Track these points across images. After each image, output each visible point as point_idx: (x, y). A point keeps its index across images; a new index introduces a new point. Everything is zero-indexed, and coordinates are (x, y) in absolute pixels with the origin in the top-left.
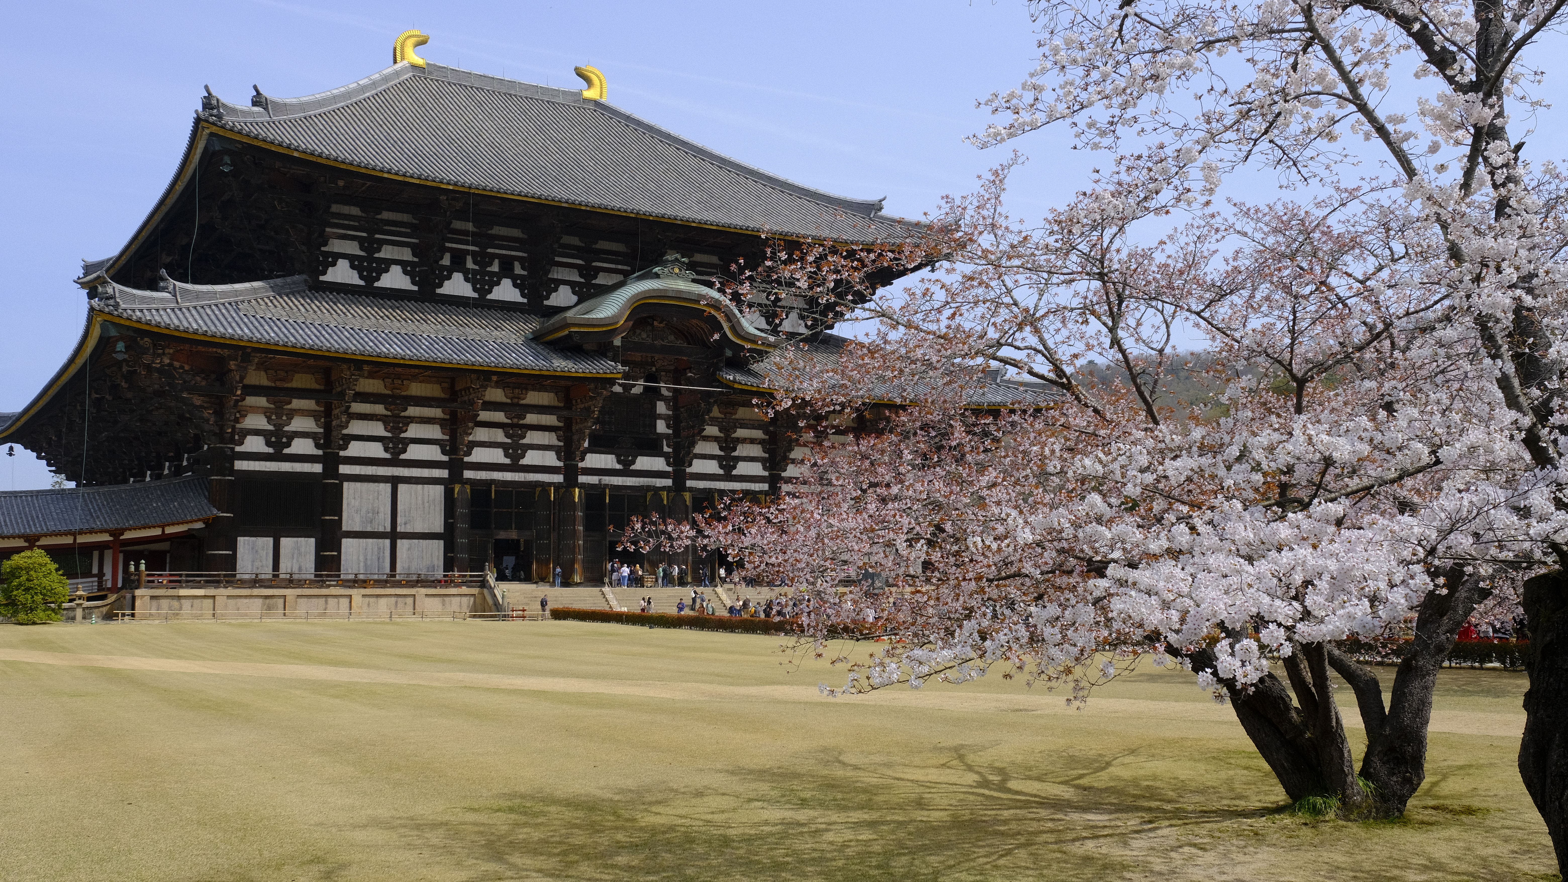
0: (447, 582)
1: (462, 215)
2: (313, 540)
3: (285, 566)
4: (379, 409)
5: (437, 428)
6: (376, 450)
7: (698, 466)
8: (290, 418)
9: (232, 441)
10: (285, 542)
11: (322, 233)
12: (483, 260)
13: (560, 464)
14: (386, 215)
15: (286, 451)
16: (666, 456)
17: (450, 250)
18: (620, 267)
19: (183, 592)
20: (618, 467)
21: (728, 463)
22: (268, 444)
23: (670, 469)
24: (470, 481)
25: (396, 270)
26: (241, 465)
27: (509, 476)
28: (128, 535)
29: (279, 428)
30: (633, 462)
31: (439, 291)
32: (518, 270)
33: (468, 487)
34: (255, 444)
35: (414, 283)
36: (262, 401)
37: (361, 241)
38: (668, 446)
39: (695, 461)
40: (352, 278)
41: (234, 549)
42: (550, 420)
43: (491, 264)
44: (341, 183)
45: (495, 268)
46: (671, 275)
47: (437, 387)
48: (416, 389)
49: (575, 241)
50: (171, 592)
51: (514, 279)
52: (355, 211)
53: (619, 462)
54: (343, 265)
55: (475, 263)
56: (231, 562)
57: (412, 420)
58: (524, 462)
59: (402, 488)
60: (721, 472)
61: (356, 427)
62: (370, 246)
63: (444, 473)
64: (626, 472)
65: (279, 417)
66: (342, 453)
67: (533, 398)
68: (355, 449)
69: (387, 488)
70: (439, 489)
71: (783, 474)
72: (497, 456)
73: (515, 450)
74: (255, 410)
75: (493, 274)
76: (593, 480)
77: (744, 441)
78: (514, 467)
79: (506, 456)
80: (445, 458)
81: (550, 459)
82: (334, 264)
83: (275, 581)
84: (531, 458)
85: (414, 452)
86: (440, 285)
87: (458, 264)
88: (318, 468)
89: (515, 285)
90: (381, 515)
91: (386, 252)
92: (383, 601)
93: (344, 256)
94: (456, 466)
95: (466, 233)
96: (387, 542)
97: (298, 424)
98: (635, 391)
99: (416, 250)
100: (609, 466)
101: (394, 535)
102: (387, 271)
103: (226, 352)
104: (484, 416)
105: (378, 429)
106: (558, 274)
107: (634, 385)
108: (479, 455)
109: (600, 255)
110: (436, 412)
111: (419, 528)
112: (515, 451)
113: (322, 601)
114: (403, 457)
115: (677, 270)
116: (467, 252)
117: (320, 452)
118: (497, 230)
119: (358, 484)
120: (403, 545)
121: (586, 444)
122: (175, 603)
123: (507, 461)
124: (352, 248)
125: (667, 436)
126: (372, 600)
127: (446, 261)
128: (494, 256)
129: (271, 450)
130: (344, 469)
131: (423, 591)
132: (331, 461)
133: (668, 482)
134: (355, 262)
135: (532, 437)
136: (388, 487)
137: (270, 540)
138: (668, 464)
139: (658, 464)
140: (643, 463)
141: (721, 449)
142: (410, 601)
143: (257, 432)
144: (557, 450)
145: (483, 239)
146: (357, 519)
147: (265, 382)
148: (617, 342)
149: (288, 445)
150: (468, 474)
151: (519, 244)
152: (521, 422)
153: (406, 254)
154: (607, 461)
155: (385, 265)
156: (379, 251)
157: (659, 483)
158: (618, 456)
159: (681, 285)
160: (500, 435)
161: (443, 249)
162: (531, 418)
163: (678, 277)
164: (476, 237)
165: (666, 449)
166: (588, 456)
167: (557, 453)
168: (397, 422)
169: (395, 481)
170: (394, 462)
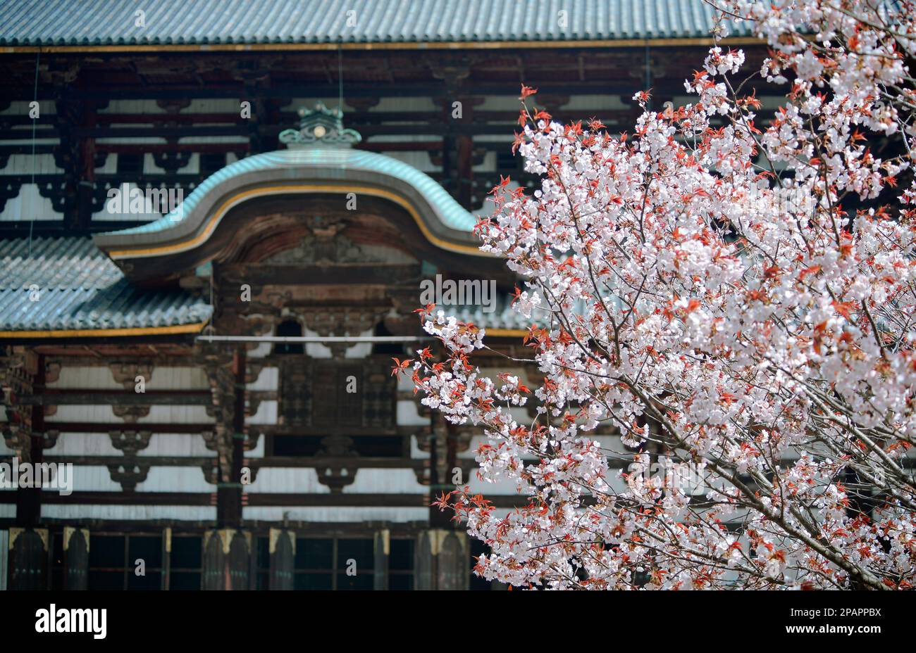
13: (211, 488)
16: (417, 466)
18: (422, 138)
20: (322, 489)
23: (423, 490)
27: (119, 512)
30: (350, 480)
35: (57, 208)
38: (421, 447)
42: (195, 413)
46: (310, 142)
53: (322, 480)
58: (148, 486)
63: (10, 512)
64: (336, 499)
67: (159, 378)
72: (99, 479)
73: (129, 468)
76: (273, 513)
78: (129, 497)
79: (115, 477)
81: (193, 480)
84: (158, 480)
91: (15, 166)
94: (29, 499)
98: (352, 353)
100: (303, 490)
102: (15, 194)
107: (352, 344)
115: (320, 131)
121: (259, 452)
123: (116, 487)
125: (419, 431)
133: (421, 513)
135: (160, 445)
138: (421, 480)
139: (401, 480)
140: (370, 480)
144: (207, 466)
150: (48, 510)
152: (141, 420)
154: (301, 479)
157: (403, 514)
158: (320, 471)
159: (316, 156)
160: (103, 445)
161: (105, 151)
162: (159, 413)
163: (324, 142)
164: (157, 124)
165: (416, 453)
166: (264, 472)
167: (206, 470)
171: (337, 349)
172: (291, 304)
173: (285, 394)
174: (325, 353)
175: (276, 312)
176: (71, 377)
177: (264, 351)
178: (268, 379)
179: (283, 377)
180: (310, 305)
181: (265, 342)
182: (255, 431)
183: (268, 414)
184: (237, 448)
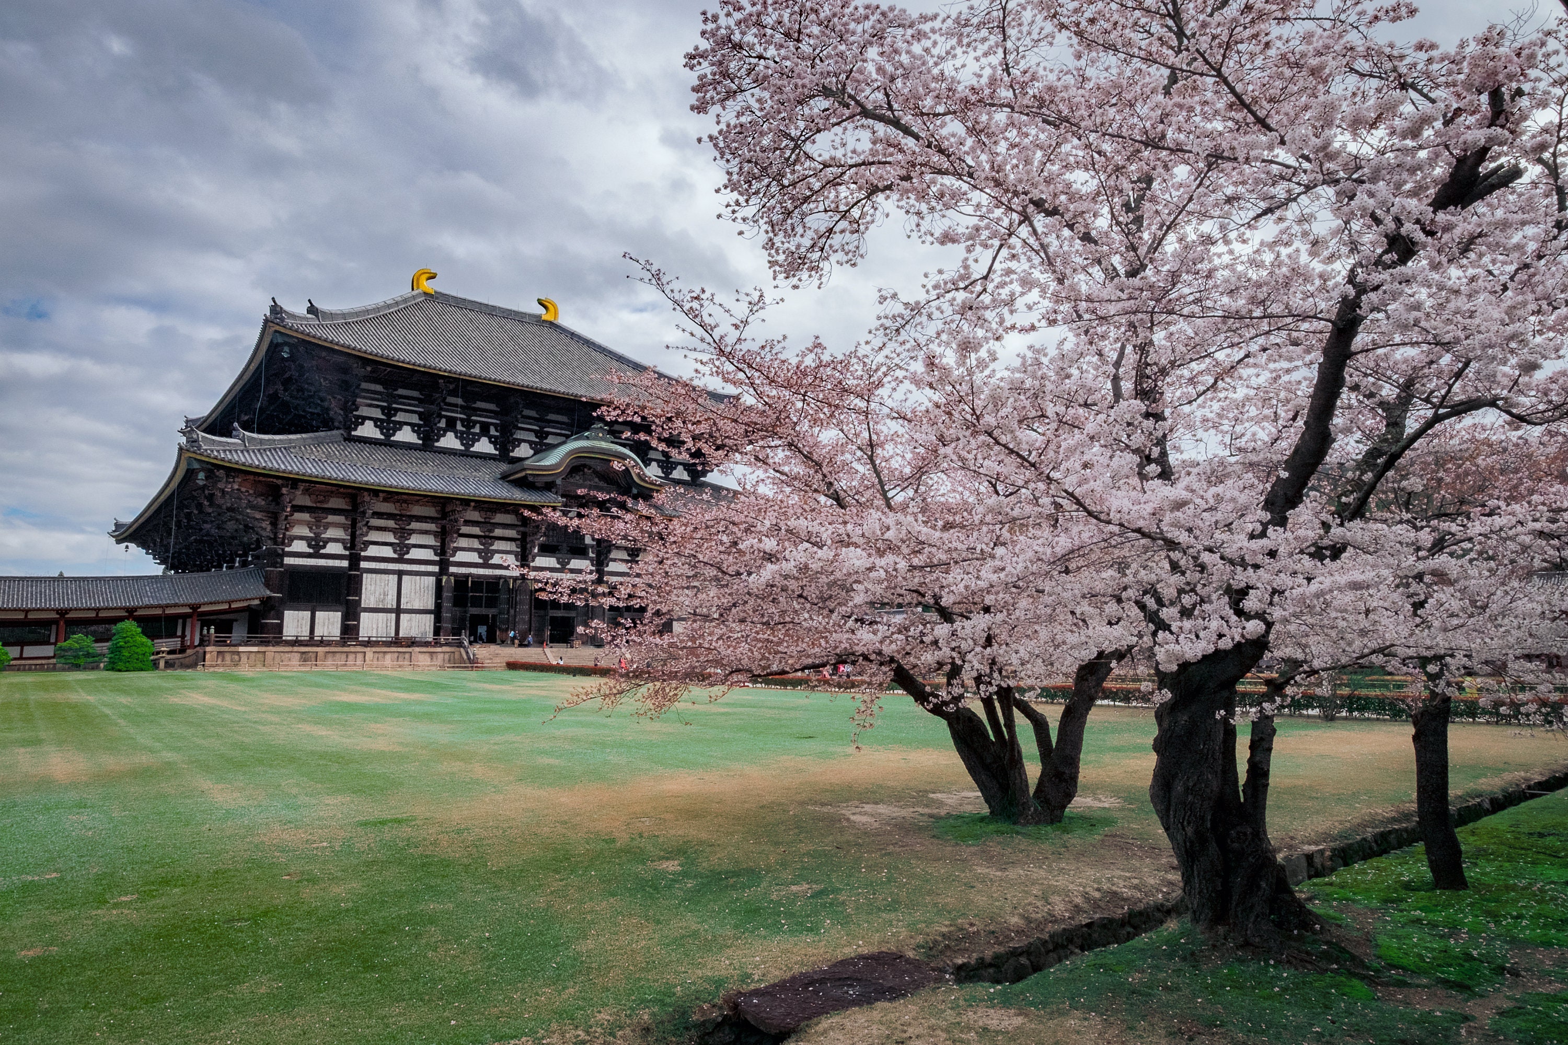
0: (437, 644)
1: (454, 393)
2: (339, 614)
3: (318, 632)
4: (391, 523)
5: (432, 537)
6: (388, 552)
7: (612, 567)
8: (326, 528)
9: (283, 543)
10: (319, 615)
11: (354, 403)
12: (468, 424)
13: (517, 564)
14: (401, 392)
15: (322, 551)
16: (591, 560)
17: (445, 417)
18: (562, 432)
19: (241, 649)
20: (558, 566)
22: (309, 546)
23: (594, 569)
24: (453, 574)
25: (407, 429)
26: (288, 561)
27: (481, 571)
28: (202, 609)
29: (317, 535)
30: (568, 563)
31: (437, 444)
32: (493, 432)
33: (452, 578)
34: (299, 546)
35: (419, 438)
36: (306, 516)
37: (383, 409)
38: (592, 553)
40: (376, 434)
41: (282, 619)
42: (511, 534)
43: (473, 427)
44: (369, 369)
45: (477, 430)
46: (596, 438)
47: (433, 509)
48: (417, 510)
49: (533, 413)
50: (233, 649)
51: (490, 437)
52: (379, 388)
53: (558, 563)
54: (369, 424)
55: (463, 426)
56: (279, 628)
57: (413, 531)
58: (492, 562)
61: (374, 536)
62: (389, 412)
63: (436, 569)
64: (563, 570)
65: (318, 527)
66: (363, 554)
67: (500, 518)
68: (372, 551)
69: (394, 578)
70: (432, 580)
72: (474, 557)
74: (300, 522)
75: (474, 434)
76: (540, 575)
78: (486, 565)
79: (480, 558)
80: (437, 558)
81: (511, 560)
82: (362, 424)
83: (311, 641)
85: (415, 554)
86: (438, 440)
87: (451, 425)
88: (345, 564)
89: (491, 442)
90: (390, 597)
91: (400, 417)
92: (388, 656)
93: (370, 419)
94: (444, 565)
95: (456, 405)
96: (394, 615)
97: (330, 533)
99: (421, 417)
100: (551, 566)
101: (398, 611)
102: (400, 429)
103: (280, 482)
104: (465, 530)
105: (390, 538)
106: (519, 435)
108: (460, 557)
109: (550, 423)
110: (432, 527)
111: (416, 606)
112: (486, 554)
113: (344, 656)
114: (406, 557)
115: (601, 435)
116: (456, 419)
117: (347, 553)
118: (480, 404)
119: (374, 576)
120: (404, 618)
121: (536, 550)
122: (236, 657)
123: (481, 561)
124: (377, 413)
125: (592, 546)
126: (381, 655)
127: (442, 424)
128: (476, 422)
129: (311, 551)
130: (364, 565)
131: (417, 649)
132: (355, 559)
134: (377, 422)
135: (498, 545)
136: (396, 577)
137: (308, 614)
138: (592, 566)
139: (586, 565)
140: (575, 564)
142: (407, 656)
143: (301, 538)
144: (516, 554)
145: (468, 410)
146: (372, 599)
147: (309, 503)
148: (559, 481)
149: (324, 547)
150: (452, 569)
151: (495, 414)
152: (491, 535)
153: (415, 419)
154: (551, 562)
155: (399, 425)
156: (395, 415)
158: (558, 559)
159: (604, 445)
160: (476, 544)
161: (440, 416)
162: (498, 532)
163: (602, 439)
164: (464, 409)
165: (591, 555)
166: (537, 559)
167: (516, 556)
168: (403, 533)
169: (400, 574)
170: (400, 560)
176: (465, 516)
182: (535, 543)
184: (526, 549)
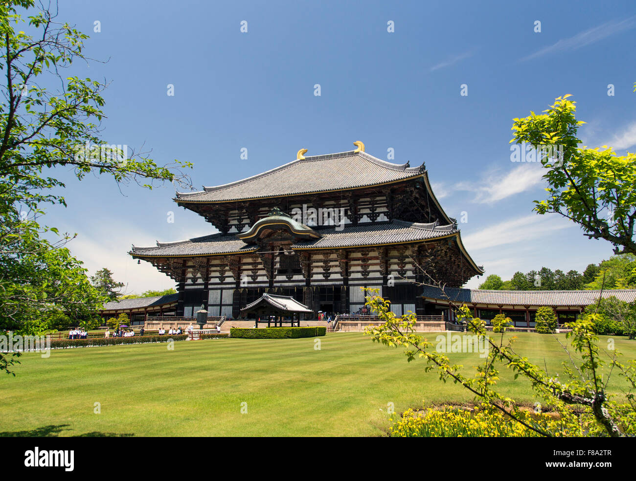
3: (194, 315)
5: (233, 272)
6: (217, 280)
7: (315, 277)
8: (197, 274)
9: (185, 281)
10: (195, 308)
13: (268, 280)
15: (196, 283)
16: (304, 275)
20: (287, 279)
21: (327, 275)
22: (192, 281)
23: (305, 279)
26: (187, 287)
27: (253, 285)
29: (195, 276)
30: (292, 278)
34: (189, 281)
36: (191, 270)
38: (304, 271)
39: (314, 275)
41: (184, 310)
42: (264, 267)
46: (272, 215)
56: (182, 314)
57: (226, 271)
58: (258, 280)
59: (224, 291)
60: (324, 278)
61: (213, 274)
63: (235, 286)
64: (289, 281)
65: (194, 274)
66: (209, 282)
67: (260, 260)
68: (212, 281)
69: (219, 291)
70: (233, 291)
71: (349, 277)
72: (250, 279)
73: (255, 277)
74: (189, 272)
76: (279, 284)
77: (333, 266)
78: (255, 282)
79: (252, 279)
80: (235, 281)
81: (265, 279)
85: (227, 280)
88: (203, 287)
90: (218, 300)
94: (238, 283)
96: (219, 307)
97: (199, 275)
100: (284, 280)
101: (221, 305)
104: (245, 267)
105: (218, 274)
111: (228, 303)
115: (275, 213)
119: (213, 291)
120: (223, 308)
121: (276, 273)
123: (253, 281)
129: (193, 283)
130: (210, 287)
132: (206, 284)
133: (304, 283)
135: (259, 272)
137: (191, 308)
138: (305, 277)
139: (301, 277)
140: (296, 277)
141: (324, 270)
143: (190, 278)
146: (212, 301)
149: (196, 281)
152: (256, 268)
154: (283, 278)
157: (301, 284)
158: (287, 276)
160: (250, 273)
162: (259, 267)
163: (275, 215)
166: (277, 277)
167: (267, 277)
168: (222, 272)
169: (222, 289)
170: (222, 283)
171: (290, 253)
172: (282, 245)
173: (280, 262)
174: (287, 253)
175: (279, 246)
176: (245, 261)
177: (277, 254)
178: (278, 259)
179: (280, 259)
180: (285, 245)
181: (277, 252)
182: (276, 269)
183: (278, 266)
184: (272, 273)
